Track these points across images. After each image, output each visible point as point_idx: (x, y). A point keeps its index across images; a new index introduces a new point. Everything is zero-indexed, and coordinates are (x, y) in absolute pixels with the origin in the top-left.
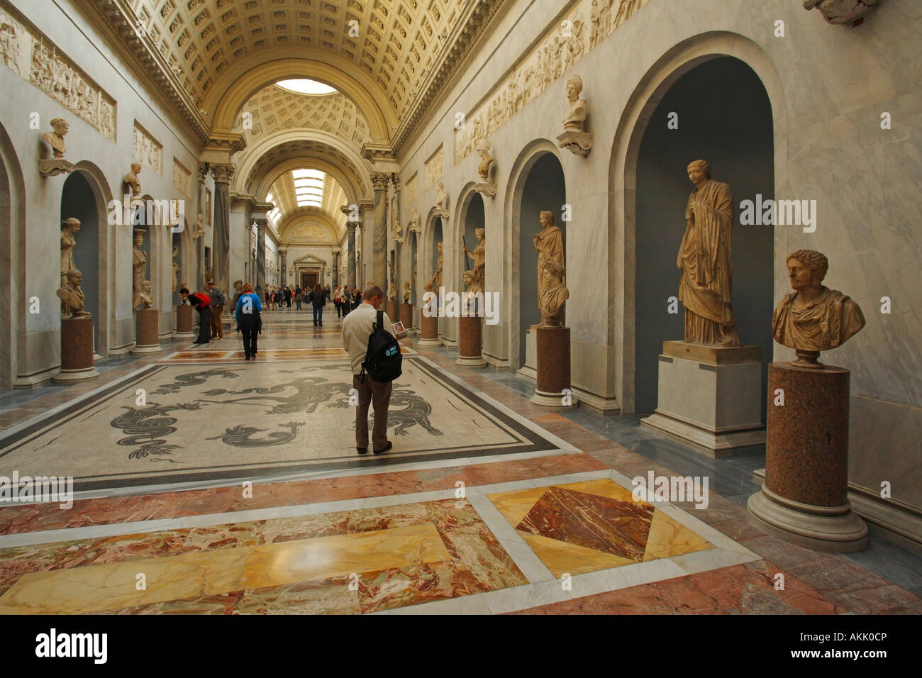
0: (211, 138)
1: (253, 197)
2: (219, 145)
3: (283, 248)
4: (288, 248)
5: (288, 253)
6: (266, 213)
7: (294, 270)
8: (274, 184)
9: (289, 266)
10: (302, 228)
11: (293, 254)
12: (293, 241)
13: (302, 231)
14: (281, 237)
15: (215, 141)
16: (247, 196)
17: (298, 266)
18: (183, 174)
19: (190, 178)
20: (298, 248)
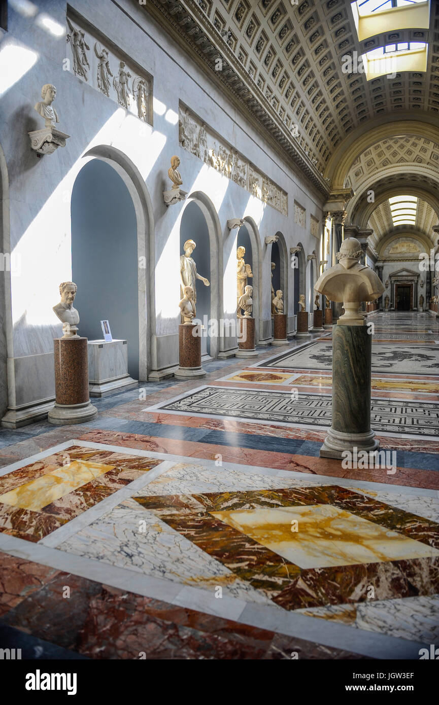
0: (331, 194)
1: (357, 227)
2: (336, 198)
3: (380, 264)
4: (385, 264)
5: (385, 268)
6: (366, 237)
7: (389, 282)
8: (373, 213)
9: (386, 278)
10: (397, 245)
11: (390, 268)
12: (389, 257)
13: (397, 248)
14: (379, 254)
15: (334, 195)
16: (351, 226)
17: (393, 279)
18: (315, 222)
19: (318, 225)
20: (393, 263)
